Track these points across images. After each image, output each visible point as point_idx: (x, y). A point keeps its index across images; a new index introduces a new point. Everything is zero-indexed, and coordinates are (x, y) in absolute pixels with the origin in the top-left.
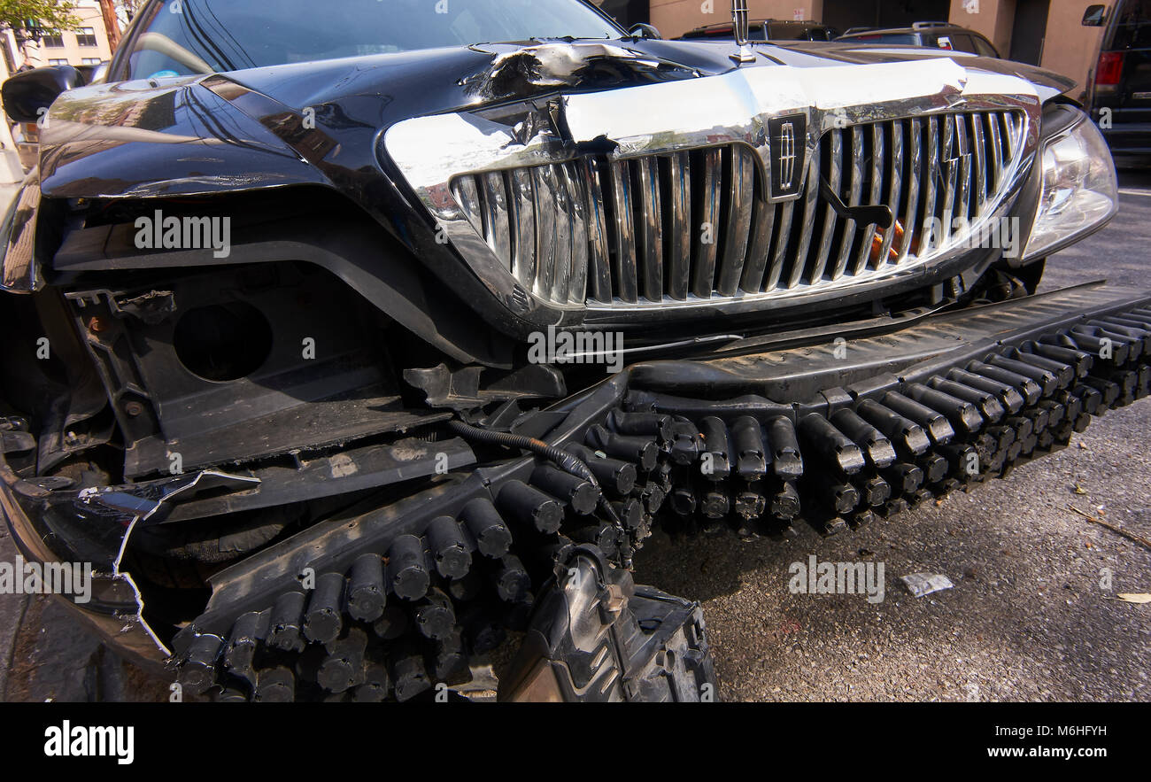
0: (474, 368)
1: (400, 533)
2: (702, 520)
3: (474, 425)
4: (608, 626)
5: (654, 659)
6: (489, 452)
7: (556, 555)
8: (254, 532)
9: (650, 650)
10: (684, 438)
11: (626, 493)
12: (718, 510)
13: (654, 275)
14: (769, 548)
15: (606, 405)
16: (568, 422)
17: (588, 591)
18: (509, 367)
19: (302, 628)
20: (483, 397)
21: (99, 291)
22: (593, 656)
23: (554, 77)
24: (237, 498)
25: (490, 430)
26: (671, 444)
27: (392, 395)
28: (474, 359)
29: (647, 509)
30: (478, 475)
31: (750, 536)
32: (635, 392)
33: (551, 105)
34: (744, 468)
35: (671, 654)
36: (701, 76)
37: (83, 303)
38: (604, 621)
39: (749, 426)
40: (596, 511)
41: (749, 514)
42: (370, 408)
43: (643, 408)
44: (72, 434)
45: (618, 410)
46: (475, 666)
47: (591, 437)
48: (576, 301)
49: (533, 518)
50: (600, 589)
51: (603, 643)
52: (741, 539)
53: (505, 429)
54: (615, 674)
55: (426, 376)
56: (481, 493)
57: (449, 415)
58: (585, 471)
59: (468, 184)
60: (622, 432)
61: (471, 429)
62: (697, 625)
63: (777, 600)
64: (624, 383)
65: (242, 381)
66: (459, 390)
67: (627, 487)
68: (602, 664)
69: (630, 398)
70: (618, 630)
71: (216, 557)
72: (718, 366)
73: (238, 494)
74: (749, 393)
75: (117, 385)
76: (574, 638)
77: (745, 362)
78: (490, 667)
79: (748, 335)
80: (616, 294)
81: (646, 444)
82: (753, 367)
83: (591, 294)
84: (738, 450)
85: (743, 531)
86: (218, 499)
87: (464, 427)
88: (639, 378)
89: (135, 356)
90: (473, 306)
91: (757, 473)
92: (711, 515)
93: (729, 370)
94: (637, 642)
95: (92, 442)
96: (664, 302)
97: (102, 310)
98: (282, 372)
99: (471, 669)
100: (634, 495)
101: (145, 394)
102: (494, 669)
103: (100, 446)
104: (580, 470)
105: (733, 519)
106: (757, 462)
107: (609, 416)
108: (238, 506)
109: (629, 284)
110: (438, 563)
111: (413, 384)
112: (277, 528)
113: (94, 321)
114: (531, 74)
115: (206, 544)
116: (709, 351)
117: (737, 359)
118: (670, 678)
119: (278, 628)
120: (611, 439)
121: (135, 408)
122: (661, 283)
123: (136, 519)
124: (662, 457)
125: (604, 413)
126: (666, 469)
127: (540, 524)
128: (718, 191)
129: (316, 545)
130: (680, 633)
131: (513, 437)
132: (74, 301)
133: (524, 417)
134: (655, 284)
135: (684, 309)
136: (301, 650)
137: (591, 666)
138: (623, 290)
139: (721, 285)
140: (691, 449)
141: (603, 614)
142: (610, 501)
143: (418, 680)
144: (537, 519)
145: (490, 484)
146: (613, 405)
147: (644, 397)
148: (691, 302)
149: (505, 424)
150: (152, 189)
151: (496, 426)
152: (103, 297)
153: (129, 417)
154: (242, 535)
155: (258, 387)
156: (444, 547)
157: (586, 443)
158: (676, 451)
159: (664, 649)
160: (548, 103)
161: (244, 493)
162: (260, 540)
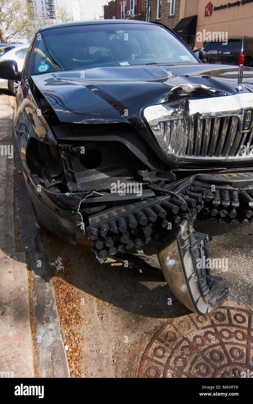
0: (155, 171)
1: (138, 210)
2: (210, 216)
3: (153, 186)
4: (189, 235)
5: (197, 245)
6: (158, 193)
7: (176, 219)
8: (99, 207)
9: (196, 242)
10: (209, 195)
11: (193, 206)
12: (214, 214)
13: (205, 149)
14: (222, 230)
15: (189, 184)
16: (179, 187)
17: (185, 227)
18: (162, 172)
19: (118, 228)
20: (156, 179)
21: (67, 145)
22: (185, 241)
23: (186, 93)
24: (98, 199)
25: (158, 188)
26: (205, 196)
27: (132, 177)
28: (155, 169)
29: (197, 211)
30: (157, 199)
31: (222, 221)
32: (196, 181)
33: (184, 101)
34: (223, 203)
35: (200, 245)
36: (227, 95)
37: (63, 148)
38: (188, 233)
39: (226, 193)
40: (186, 210)
41: (223, 215)
42: (126, 179)
43: (198, 186)
44: (54, 179)
45: (191, 186)
46: (139, 250)
47: (184, 192)
48: (182, 155)
49: (172, 210)
50: (188, 226)
51: (187, 238)
52: (219, 222)
53: (163, 188)
54: (189, 246)
55: (143, 173)
56: (157, 203)
57: (148, 183)
58: (184, 200)
59: (162, 124)
60: (193, 192)
61: (153, 187)
62: (207, 240)
63: (223, 244)
64: (194, 179)
65: (94, 170)
66: (150, 177)
67: (194, 206)
68: (187, 243)
69: (194, 182)
70: (191, 236)
71: (90, 212)
72: (219, 176)
73: (98, 198)
74: (227, 184)
75: (66, 168)
76: (182, 236)
77: (226, 176)
78: (142, 251)
79: (228, 168)
80: (193, 154)
81: (200, 195)
82: (229, 177)
83: (186, 154)
84: (222, 199)
85: (220, 220)
86: (94, 198)
87: (151, 186)
88: (198, 178)
89: (71, 161)
90: (158, 156)
91: (227, 205)
92: (213, 215)
93: (222, 178)
94: (194, 241)
95: (58, 182)
96: (206, 157)
97: (67, 150)
98: (104, 168)
99: (138, 251)
100: (195, 207)
101: (73, 171)
102: (143, 252)
103: (60, 183)
104: (183, 199)
105: (218, 217)
106: (227, 202)
107: (189, 187)
108: (98, 200)
109: (197, 152)
110: (150, 218)
111: (140, 175)
112: (104, 207)
113: (63, 152)
114: (180, 92)
115: (87, 209)
116: (216, 172)
117: (224, 175)
118: (200, 250)
119: (113, 228)
120: (190, 193)
121: (69, 174)
122: (206, 152)
123: (81, 201)
124: (203, 199)
125: (188, 186)
126: (203, 202)
127: (173, 211)
128: (227, 126)
129: (114, 212)
130: (202, 241)
131: (165, 190)
132: (61, 147)
133: (168, 186)
134: (205, 152)
135: (212, 160)
136: (117, 233)
137: (185, 243)
138: (195, 153)
139: (223, 154)
140: (210, 197)
141: (188, 232)
142: (189, 208)
143: (141, 244)
144: (173, 210)
145: (160, 201)
146: (191, 184)
147: (198, 183)
148: (214, 158)
149: (163, 187)
150: (86, 121)
151: (159, 187)
152: (68, 146)
153: (68, 176)
154: (96, 208)
155: (98, 171)
156: (151, 214)
157: (183, 193)
158: (206, 198)
159: (199, 243)
160: (183, 101)
161: (99, 198)
162: (100, 209)
